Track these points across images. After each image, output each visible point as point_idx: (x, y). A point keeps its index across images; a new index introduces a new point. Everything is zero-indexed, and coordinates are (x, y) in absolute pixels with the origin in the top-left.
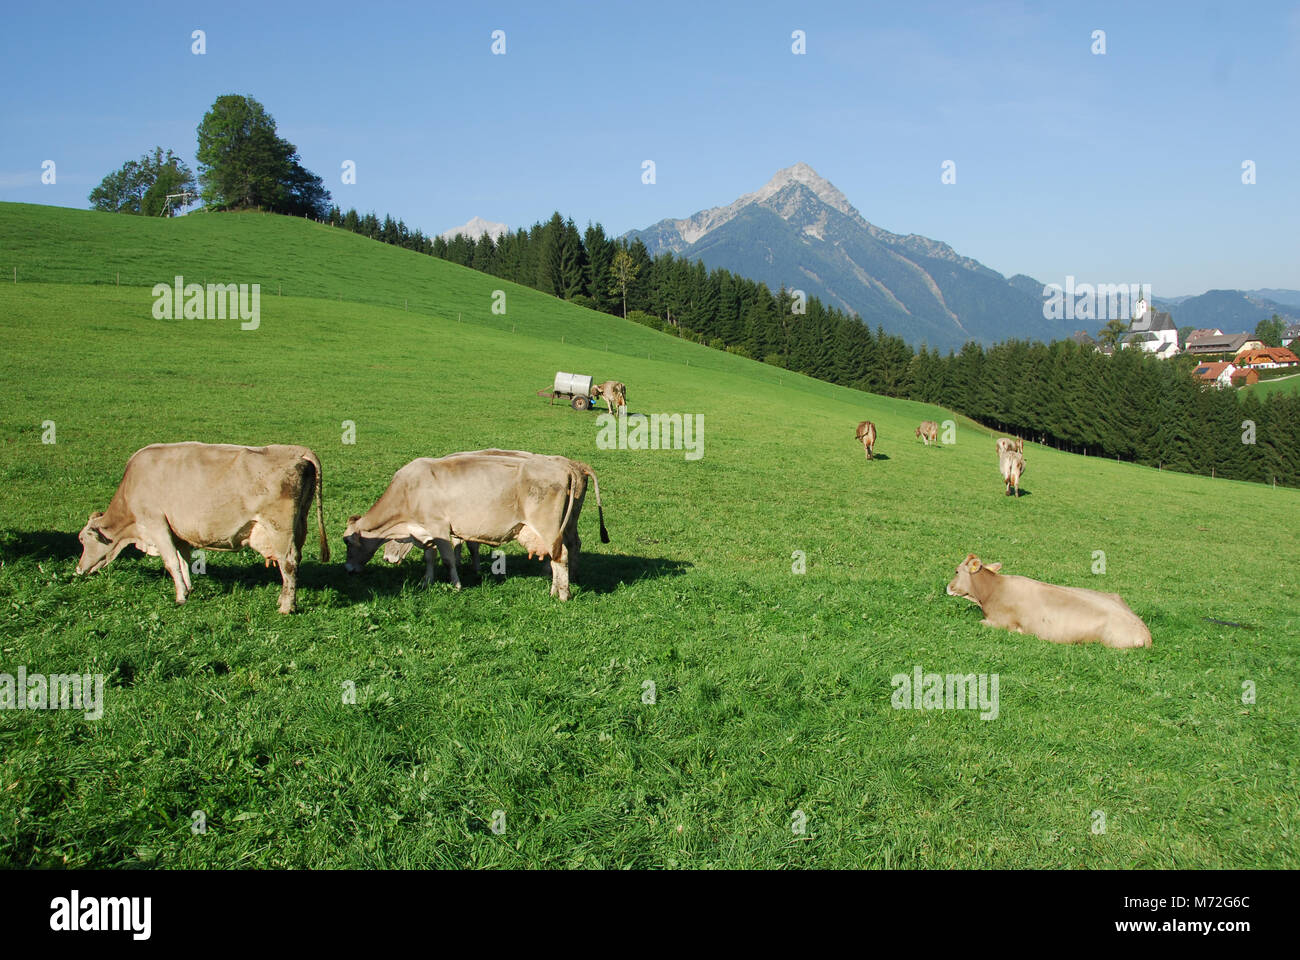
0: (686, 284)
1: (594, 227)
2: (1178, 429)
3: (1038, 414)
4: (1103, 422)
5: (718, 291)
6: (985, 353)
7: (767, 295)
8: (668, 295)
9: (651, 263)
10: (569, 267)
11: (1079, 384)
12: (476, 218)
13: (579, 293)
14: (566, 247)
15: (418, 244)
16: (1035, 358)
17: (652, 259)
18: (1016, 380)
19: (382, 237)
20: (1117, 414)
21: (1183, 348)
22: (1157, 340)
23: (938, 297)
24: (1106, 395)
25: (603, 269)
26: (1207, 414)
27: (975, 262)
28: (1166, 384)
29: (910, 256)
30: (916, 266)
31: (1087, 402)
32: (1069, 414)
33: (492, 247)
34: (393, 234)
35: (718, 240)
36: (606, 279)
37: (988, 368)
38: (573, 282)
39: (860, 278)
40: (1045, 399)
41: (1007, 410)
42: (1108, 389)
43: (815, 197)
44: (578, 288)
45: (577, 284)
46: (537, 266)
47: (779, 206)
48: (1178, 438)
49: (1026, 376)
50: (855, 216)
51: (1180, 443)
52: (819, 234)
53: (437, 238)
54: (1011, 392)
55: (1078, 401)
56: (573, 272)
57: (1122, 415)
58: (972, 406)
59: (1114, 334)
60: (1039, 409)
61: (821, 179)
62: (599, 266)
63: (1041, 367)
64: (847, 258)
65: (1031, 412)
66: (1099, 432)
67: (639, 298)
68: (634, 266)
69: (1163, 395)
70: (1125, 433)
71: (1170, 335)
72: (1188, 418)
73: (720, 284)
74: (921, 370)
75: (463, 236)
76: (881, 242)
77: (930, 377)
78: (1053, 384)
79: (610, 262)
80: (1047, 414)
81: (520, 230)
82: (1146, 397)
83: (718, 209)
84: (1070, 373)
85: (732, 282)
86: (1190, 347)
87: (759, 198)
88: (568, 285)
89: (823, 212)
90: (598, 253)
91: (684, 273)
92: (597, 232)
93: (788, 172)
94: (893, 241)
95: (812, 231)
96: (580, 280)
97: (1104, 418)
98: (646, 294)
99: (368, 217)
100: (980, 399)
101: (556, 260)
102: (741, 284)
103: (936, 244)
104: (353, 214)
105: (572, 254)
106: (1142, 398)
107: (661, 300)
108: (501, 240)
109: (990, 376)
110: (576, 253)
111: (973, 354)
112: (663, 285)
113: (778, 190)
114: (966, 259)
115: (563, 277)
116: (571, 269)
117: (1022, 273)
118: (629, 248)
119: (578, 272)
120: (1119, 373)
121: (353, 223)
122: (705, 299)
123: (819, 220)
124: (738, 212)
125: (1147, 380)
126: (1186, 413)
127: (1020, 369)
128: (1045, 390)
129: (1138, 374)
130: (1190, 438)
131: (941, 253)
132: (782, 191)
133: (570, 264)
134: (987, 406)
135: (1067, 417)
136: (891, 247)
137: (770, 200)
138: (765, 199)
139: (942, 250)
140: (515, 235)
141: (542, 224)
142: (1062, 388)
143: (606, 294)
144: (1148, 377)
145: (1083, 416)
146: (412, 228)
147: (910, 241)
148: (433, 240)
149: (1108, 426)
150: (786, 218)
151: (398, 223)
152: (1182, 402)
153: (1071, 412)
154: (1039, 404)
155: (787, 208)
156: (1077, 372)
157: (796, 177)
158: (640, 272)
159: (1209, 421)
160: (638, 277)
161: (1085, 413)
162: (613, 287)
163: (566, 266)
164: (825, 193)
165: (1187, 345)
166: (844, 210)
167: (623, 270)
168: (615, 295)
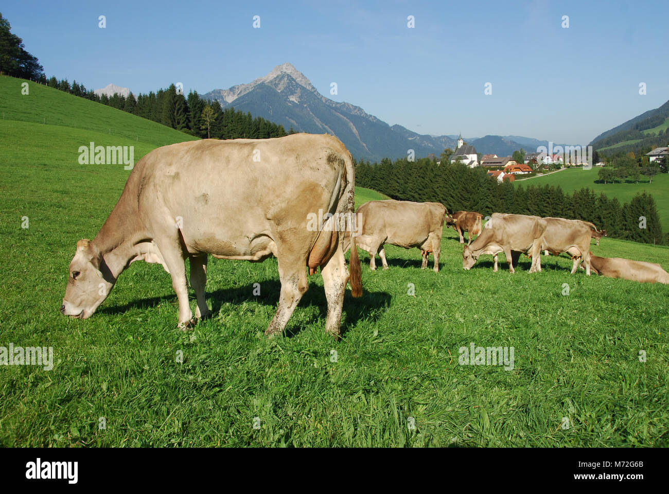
0: (241, 124)
1: (193, 92)
2: (487, 203)
3: (419, 194)
4: (452, 198)
5: (258, 129)
6: (393, 164)
7: (283, 131)
8: (232, 130)
9: (223, 113)
10: (179, 113)
11: (440, 180)
12: (111, 85)
13: (185, 127)
14: (178, 103)
15: (92, 97)
16: (419, 167)
17: (223, 111)
18: (409, 178)
19: (72, 92)
20: (459, 195)
21: (479, 163)
22: (468, 159)
23: (356, 134)
24: (454, 186)
25: (197, 115)
26: (500, 195)
27: (375, 118)
28: (482, 180)
29: (342, 113)
30: (345, 118)
31: (444, 189)
32: (435, 194)
33: (135, 101)
34: (78, 91)
35: (244, 101)
36: (199, 121)
37: (395, 171)
38: (181, 122)
39: (317, 123)
40: (423, 187)
41: (404, 192)
42: (455, 182)
43: (295, 81)
44: (184, 125)
45: (184, 123)
46: (161, 112)
47: (276, 85)
48: (487, 207)
49: (414, 175)
50: (315, 91)
51: (488, 210)
52: (296, 100)
53: (103, 95)
54: (406, 183)
55: (440, 188)
56: (181, 116)
57: (461, 195)
58: (386, 190)
59: (448, 155)
60: (420, 192)
61: (298, 71)
62: (195, 114)
63: (421, 171)
64: (311, 113)
65: (416, 193)
66: (450, 204)
67: (216, 131)
68: (214, 114)
69: (480, 186)
70: (462, 204)
71: (474, 157)
72: (492, 198)
73: (259, 125)
74: (361, 172)
75: (118, 94)
76: (328, 106)
77: (365, 175)
78: (427, 179)
79: (201, 111)
80: (424, 195)
81: (151, 92)
82: (473, 187)
83: (244, 85)
84: (436, 175)
85: (265, 124)
86: (483, 163)
87: (265, 80)
88: (178, 123)
89: (299, 89)
90: (195, 106)
91: (241, 119)
92: (195, 95)
93: (281, 67)
94: (334, 105)
95: (293, 99)
96: (185, 121)
97: (452, 197)
98: (220, 129)
99: (63, 81)
100: (390, 187)
101: (172, 110)
102: (270, 126)
103: (356, 107)
104: (54, 79)
105: (181, 106)
106: (471, 187)
107: (228, 132)
108: (140, 97)
109: (396, 175)
110: (183, 106)
111: (387, 165)
112: (229, 125)
113: (275, 76)
114: (371, 116)
115: (176, 119)
116: (180, 115)
117: (398, 124)
118: (211, 104)
119: (184, 116)
120: (460, 175)
121: (54, 83)
122: (252, 132)
123: (296, 93)
124: (255, 87)
125: (473, 179)
126: (491, 195)
127: (410, 172)
128: (423, 182)
129: (469, 175)
130: (493, 207)
131: (358, 112)
132: (277, 77)
133: (180, 112)
134: (394, 190)
135: (434, 196)
136: (333, 108)
137: (271, 82)
138: (268, 81)
139: (358, 111)
140: (148, 95)
141: (164, 90)
142: (432, 182)
143: (199, 128)
144: (474, 177)
145: (442, 196)
146: (88, 89)
147: (343, 105)
148: (100, 96)
149: (455, 201)
150: (279, 91)
151: (80, 85)
152: (489, 190)
153: (436, 193)
154: (420, 190)
155: (280, 86)
156: (440, 174)
157: (285, 70)
158: (217, 117)
159: (501, 199)
160: (216, 120)
161: (444, 195)
162: (203, 125)
163: (177, 113)
164: (300, 79)
165: (482, 162)
166: (309, 88)
167: (208, 116)
168: (204, 129)
